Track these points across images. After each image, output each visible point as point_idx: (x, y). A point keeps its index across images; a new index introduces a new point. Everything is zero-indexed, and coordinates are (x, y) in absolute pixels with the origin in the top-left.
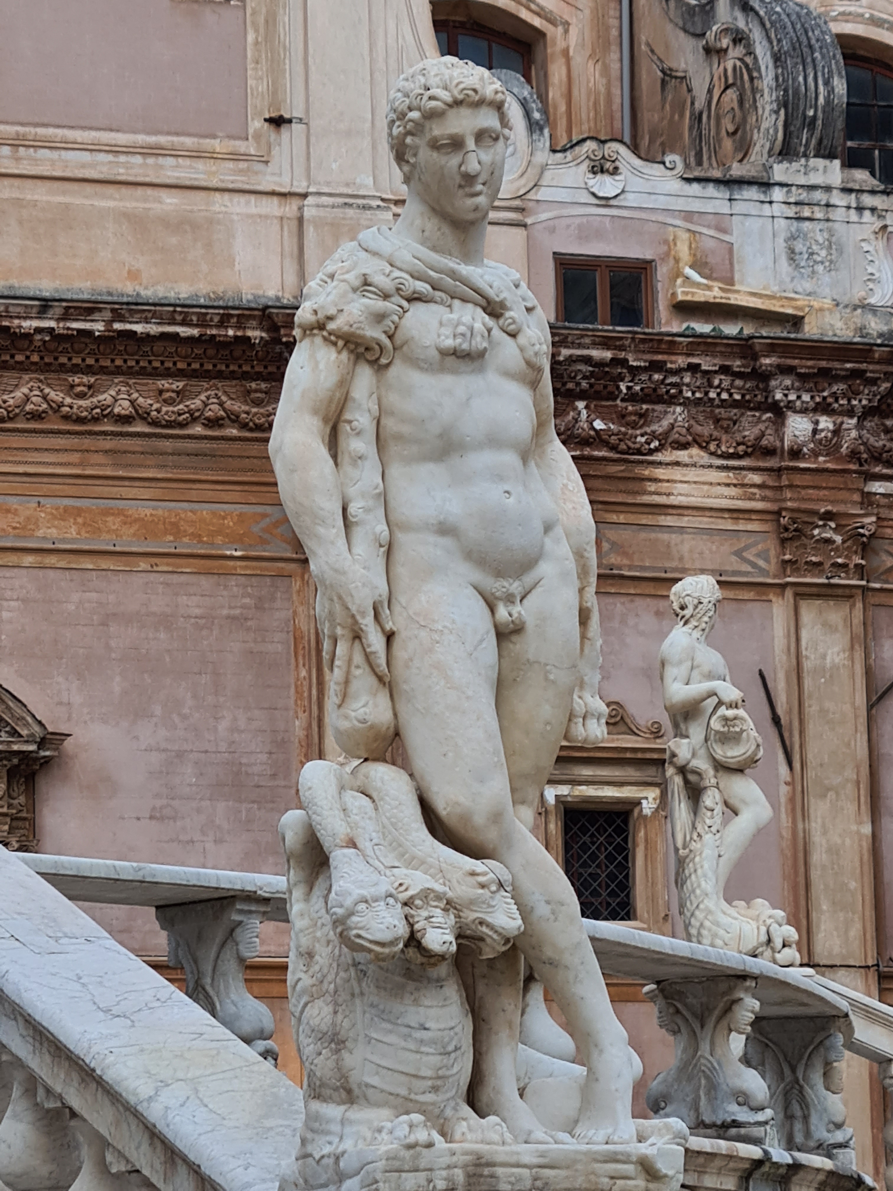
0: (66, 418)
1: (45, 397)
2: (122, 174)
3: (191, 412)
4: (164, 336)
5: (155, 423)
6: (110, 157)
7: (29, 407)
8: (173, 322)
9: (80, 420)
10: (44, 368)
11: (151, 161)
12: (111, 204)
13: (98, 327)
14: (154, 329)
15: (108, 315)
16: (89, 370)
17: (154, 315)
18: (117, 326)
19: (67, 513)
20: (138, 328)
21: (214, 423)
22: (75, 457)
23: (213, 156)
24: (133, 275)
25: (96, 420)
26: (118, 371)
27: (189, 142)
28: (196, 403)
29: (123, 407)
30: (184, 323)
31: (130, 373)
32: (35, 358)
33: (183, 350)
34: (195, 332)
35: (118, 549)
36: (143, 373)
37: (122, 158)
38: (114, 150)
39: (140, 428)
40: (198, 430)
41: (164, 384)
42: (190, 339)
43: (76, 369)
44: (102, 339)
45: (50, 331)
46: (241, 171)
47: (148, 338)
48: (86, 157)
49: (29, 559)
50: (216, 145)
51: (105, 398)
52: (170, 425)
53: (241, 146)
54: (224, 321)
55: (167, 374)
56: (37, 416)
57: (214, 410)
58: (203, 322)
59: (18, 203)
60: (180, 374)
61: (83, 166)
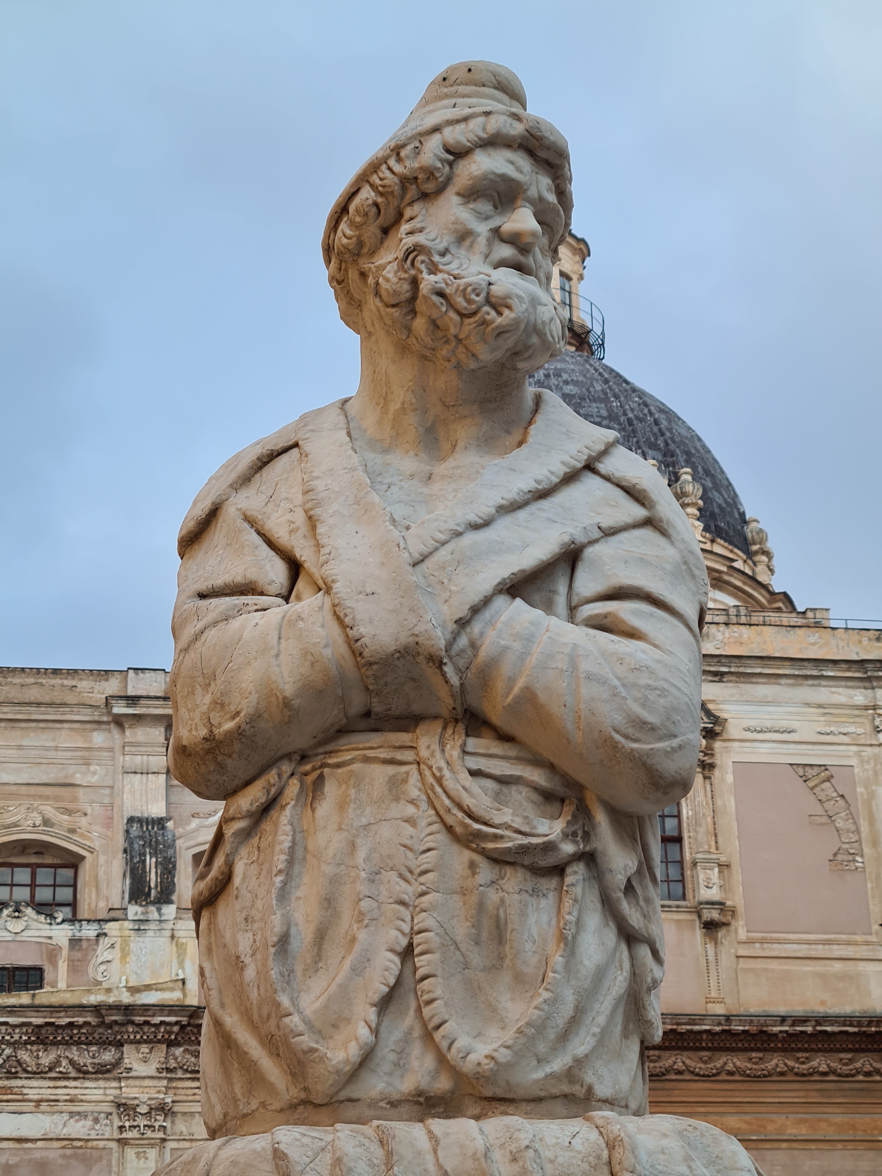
0: (797, 1074)
1: (785, 1064)
2: (813, 954)
3: (856, 1069)
4: (841, 1032)
5: (839, 1075)
6: (807, 946)
7: (778, 1069)
8: (845, 1025)
9: (803, 1075)
10: (784, 1050)
11: (827, 947)
12: (810, 969)
13: (809, 1029)
14: (836, 1029)
15: (813, 1023)
16: (805, 1050)
17: (836, 1022)
18: (819, 1028)
19: (801, 1121)
20: (829, 1029)
21: (868, 1074)
22: (802, 1094)
23: (855, 943)
24: (823, 1003)
25: (811, 1075)
26: (820, 1050)
27: (844, 937)
28: (858, 1065)
29: (823, 1068)
30: (851, 1025)
31: (825, 1051)
32: (780, 1045)
33: (850, 1039)
34: (856, 1030)
35: (827, 1138)
36: (832, 1050)
37: (813, 946)
38: (809, 943)
39: (832, 1078)
40: (861, 1077)
41: (842, 1055)
42: (854, 1034)
43: (799, 1050)
44: (812, 1035)
45: (786, 1032)
46: (870, 950)
47: (833, 1033)
48: (795, 946)
49: (784, 1145)
50: (858, 938)
51: (814, 1063)
52: (847, 1076)
53: (869, 938)
54: (870, 1023)
55: (843, 1051)
56: (782, 1074)
57: (867, 1068)
58: (859, 1024)
59: (766, 970)
60: (849, 1050)
61: (795, 951)
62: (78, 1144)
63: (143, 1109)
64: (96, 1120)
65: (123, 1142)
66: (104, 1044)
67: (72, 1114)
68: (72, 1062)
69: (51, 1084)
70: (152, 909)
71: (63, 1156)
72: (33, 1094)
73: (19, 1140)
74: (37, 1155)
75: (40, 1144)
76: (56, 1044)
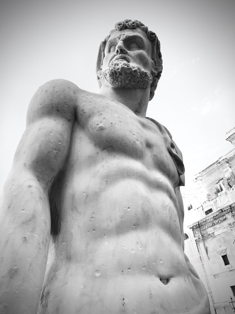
62: (226, 232)
63: (232, 224)
64: (227, 228)
65: (232, 230)
66: (223, 216)
67: (224, 228)
68: (220, 220)
69: (219, 225)
70: (221, 193)
71: (225, 235)
72: (218, 227)
73: (219, 235)
74: (222, 236)
75: (222, 234)
76: (217, 219)
